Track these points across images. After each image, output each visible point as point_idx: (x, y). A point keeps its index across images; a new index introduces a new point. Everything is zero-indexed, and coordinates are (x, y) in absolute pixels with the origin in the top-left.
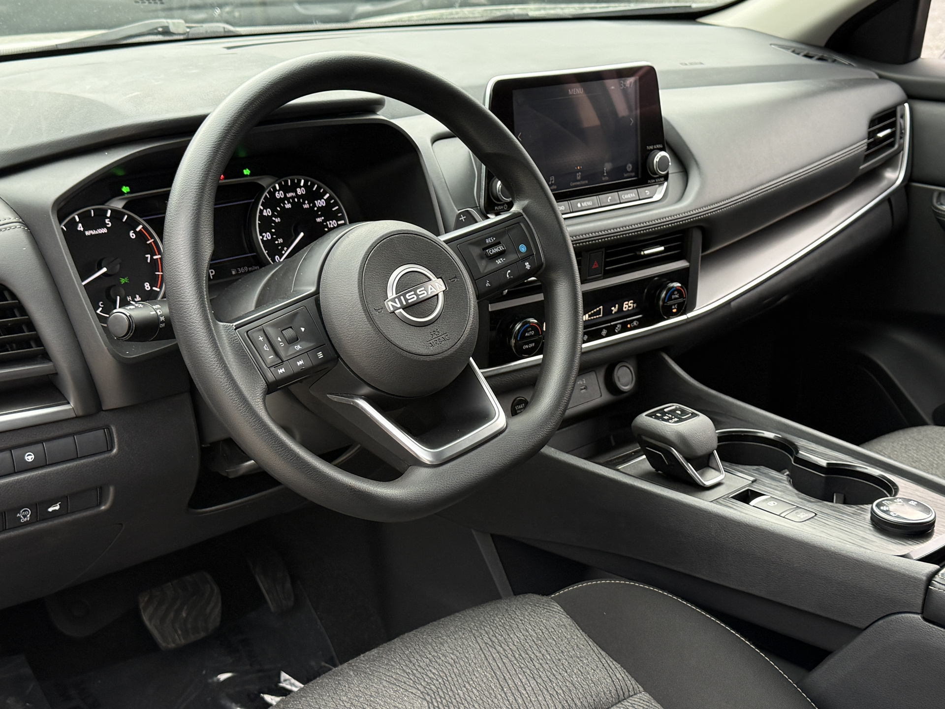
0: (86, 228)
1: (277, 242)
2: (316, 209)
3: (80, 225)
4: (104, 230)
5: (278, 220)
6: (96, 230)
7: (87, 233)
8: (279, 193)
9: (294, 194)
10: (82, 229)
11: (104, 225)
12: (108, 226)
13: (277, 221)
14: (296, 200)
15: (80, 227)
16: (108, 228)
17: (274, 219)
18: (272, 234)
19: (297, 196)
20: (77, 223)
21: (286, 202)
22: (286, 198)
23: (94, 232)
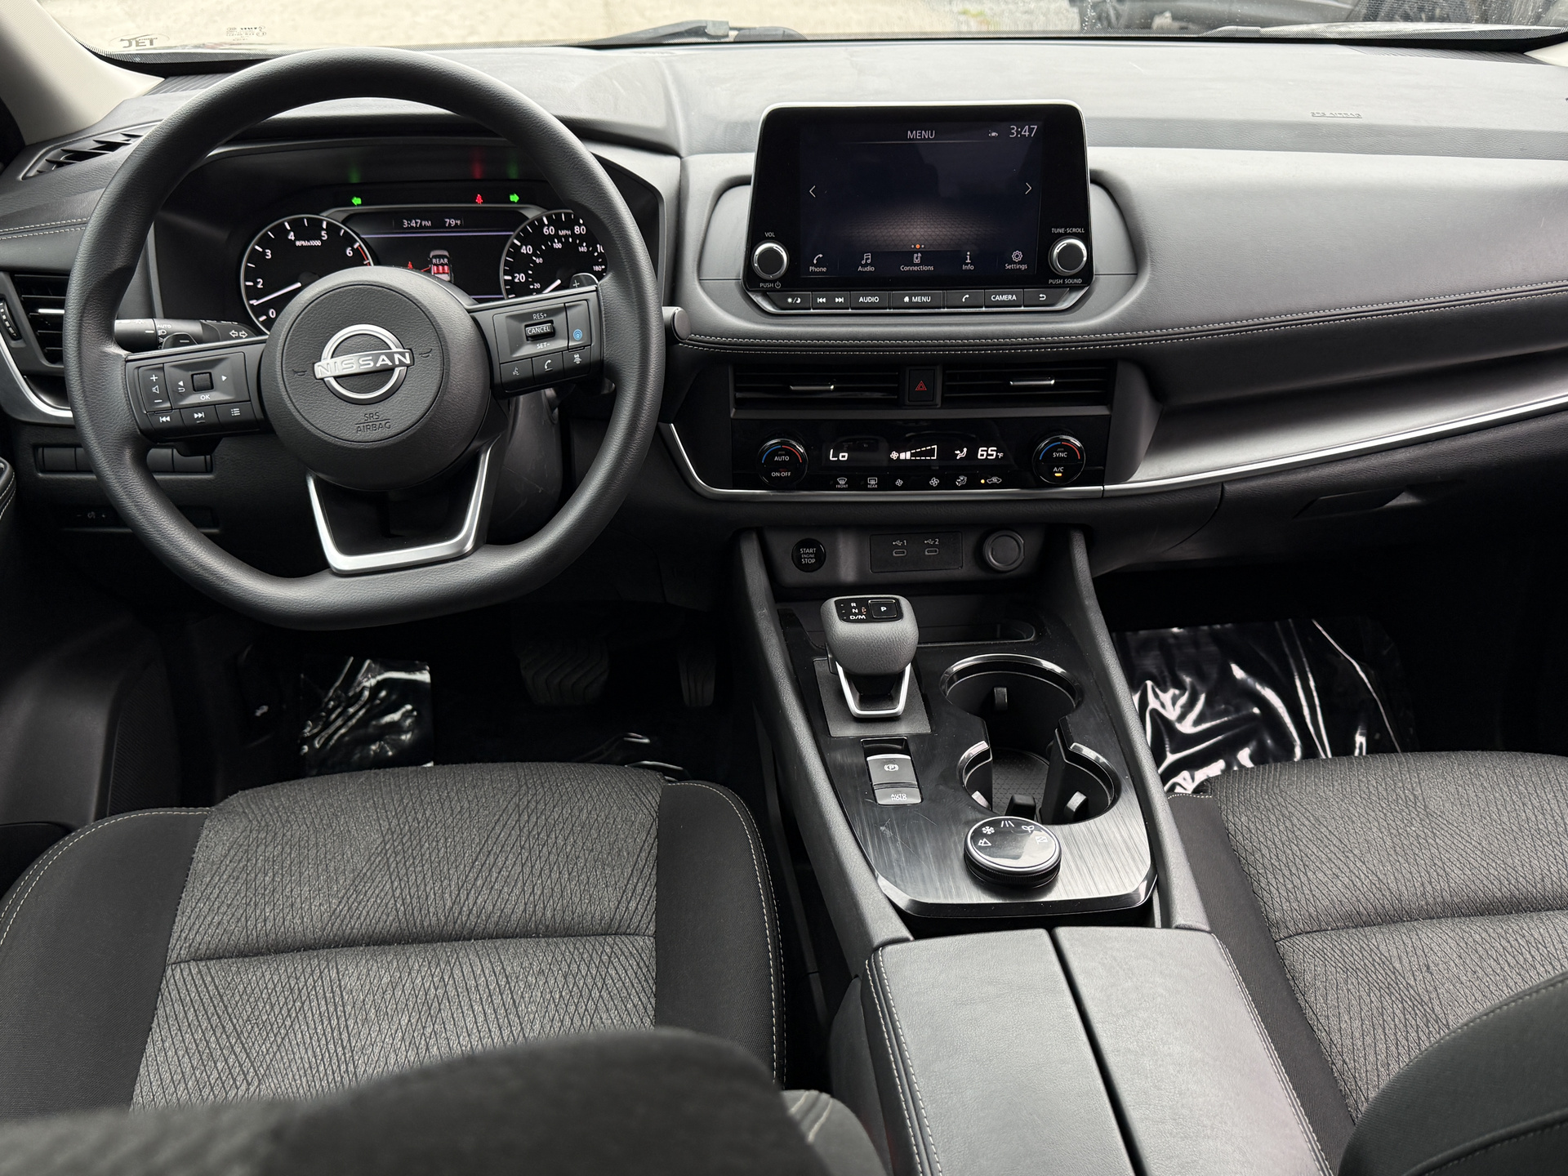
0: (297, 238)
1: (531, 287)
2: (596, 254)
3: (292, 233)
4: (318, 243)
5: (539, 261)
6: (308, 241)
7: (298, 243)
8: (548, 229)
9: (569, 233)
10: (293, 238)
11: (319, 237)
12: (324, 239)
13: (538, 261)
14: (571, 240)
15: (291, 236)
16: (322, 240)
17: (534, 258)
18: (527, 276)
19: (573, 235)
20: (289, 232)
21: (556, 241)
22: (557, 235)
23: (305, 243)
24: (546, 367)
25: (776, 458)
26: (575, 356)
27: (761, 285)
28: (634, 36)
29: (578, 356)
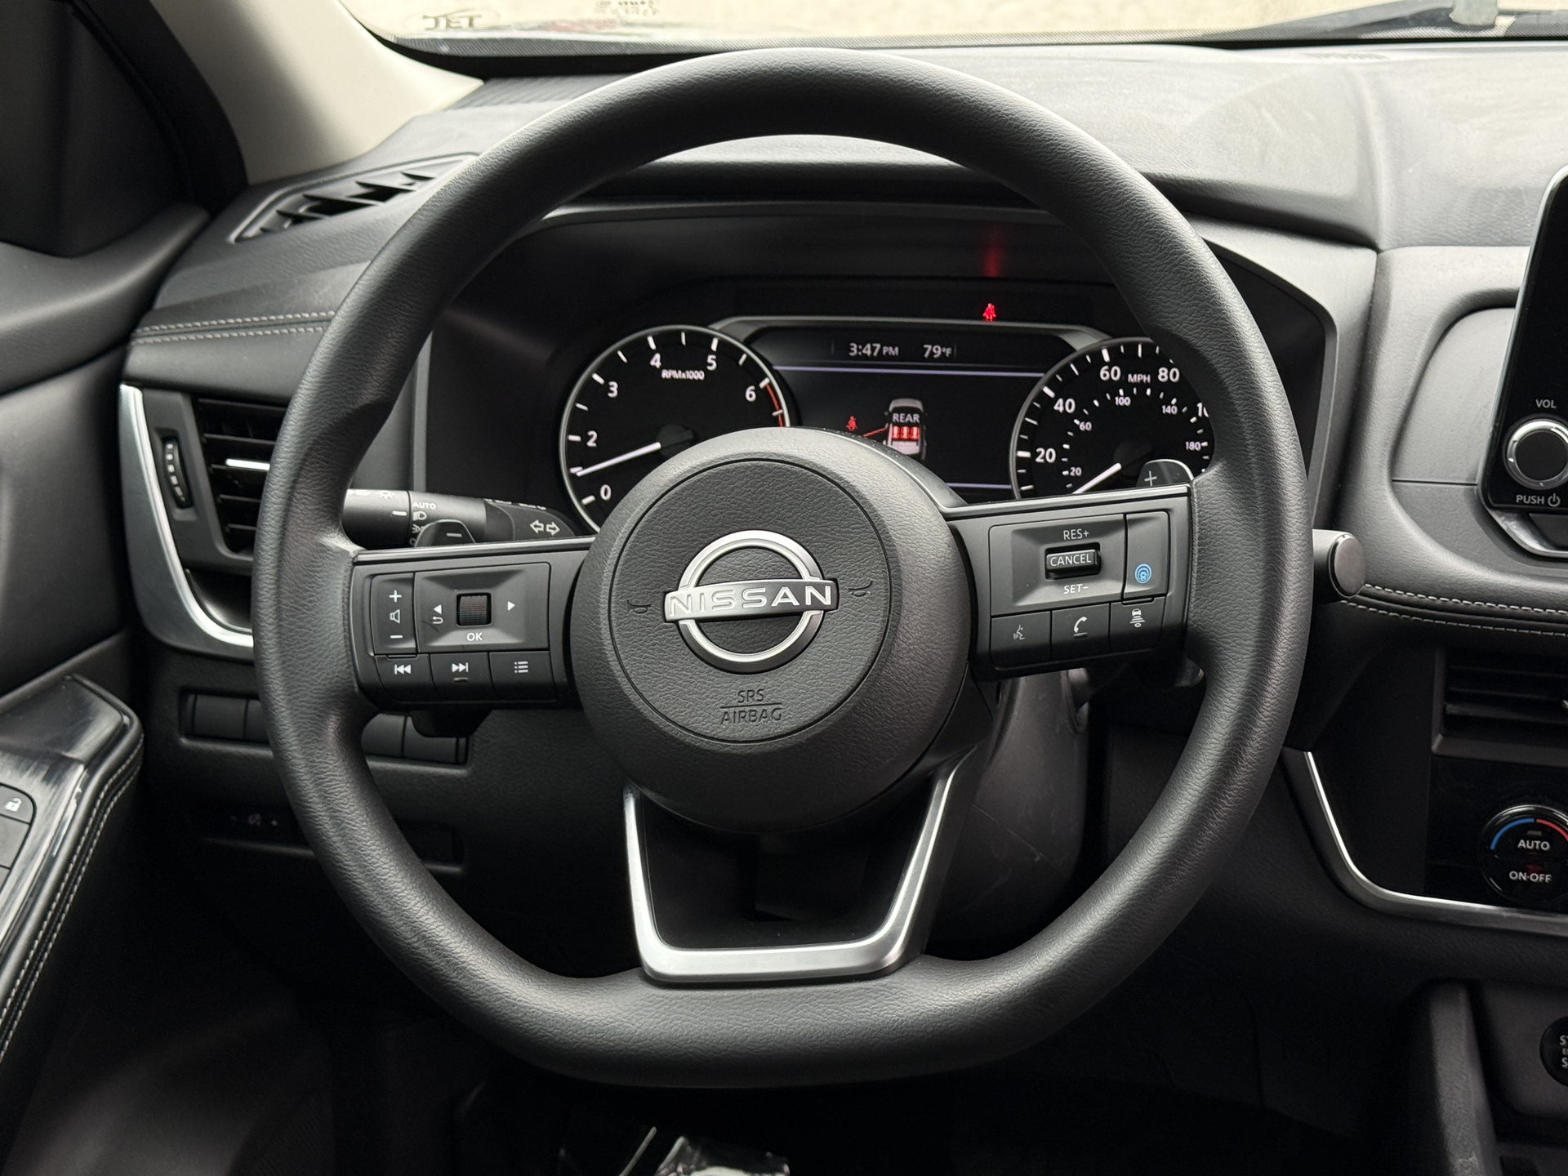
0: (666, 365)
1: (1065, 473)
2: (1193, 420)
3: (657, 356)
4: (699, 375)
5: (1085, 426)
6: (683, 371)
7: (666, 374)
8: (1109, 370)
9: (1147, 379)
10: (658, 364)
11: (702, 366)
12: (709, 368)
13: (1082, 427)
14: (1149, 392)
15: (656, 361)
16: (707, 372)
17: (1077, 422)
18: (1061, 453)
19: (1155, 384)
20: (653, 353)
21: (1121, 392)
22: (1123, 383)
23: (678, 375)
24: (1076, 629)
25: (1522, 844)
26: (1134, 613)
27: (1519, 498)
28: (1309, 25)
29: (1139, 613)
